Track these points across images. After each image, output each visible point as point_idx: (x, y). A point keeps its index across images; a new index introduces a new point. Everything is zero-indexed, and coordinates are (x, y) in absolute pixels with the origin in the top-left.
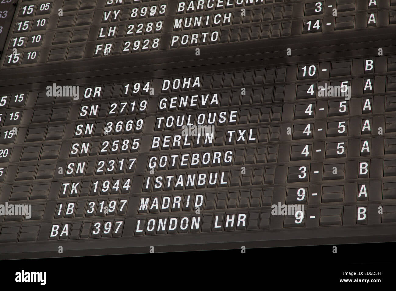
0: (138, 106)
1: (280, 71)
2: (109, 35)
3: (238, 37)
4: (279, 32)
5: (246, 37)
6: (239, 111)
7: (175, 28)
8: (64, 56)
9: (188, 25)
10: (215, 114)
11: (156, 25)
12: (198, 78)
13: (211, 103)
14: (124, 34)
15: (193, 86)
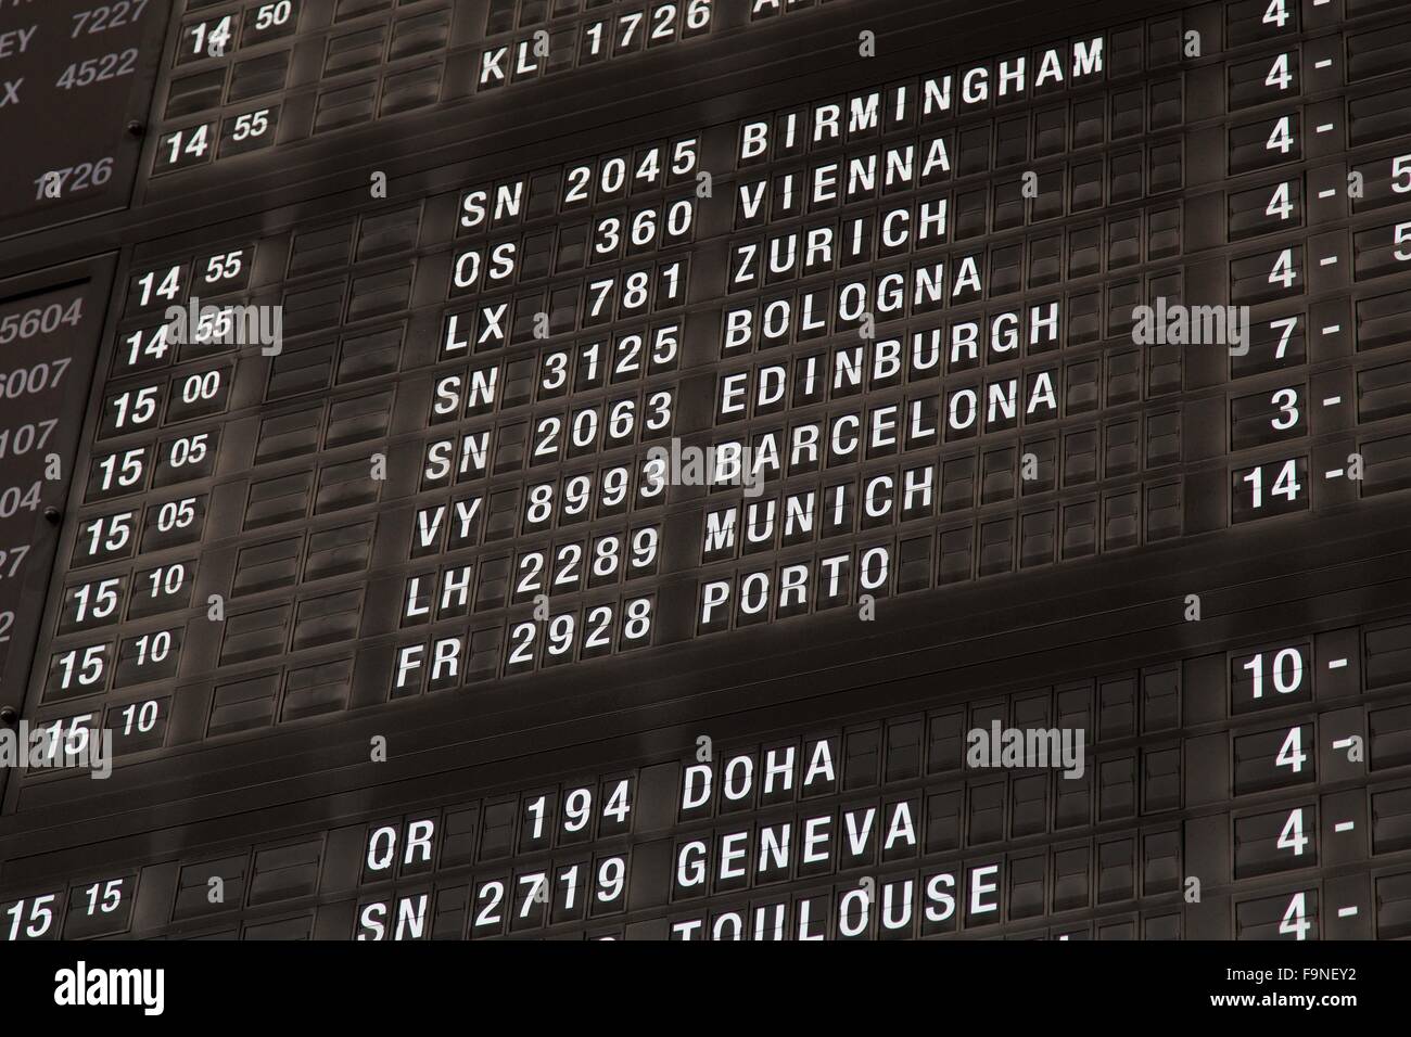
0: (588, 884)
1: (1153, 683)
2: (445, 604)
3: (972, 561)
4: (1134, 527)
5: (1005, 560)
6: (1007, 866)
7: (708, 548)
8: (271, 707)
9: (760, 531)
10: (908, 886)
11: (631, 546)
12: (823, 747)
13: (889, 844)
14: (504, 592)
15: (808, 781)
